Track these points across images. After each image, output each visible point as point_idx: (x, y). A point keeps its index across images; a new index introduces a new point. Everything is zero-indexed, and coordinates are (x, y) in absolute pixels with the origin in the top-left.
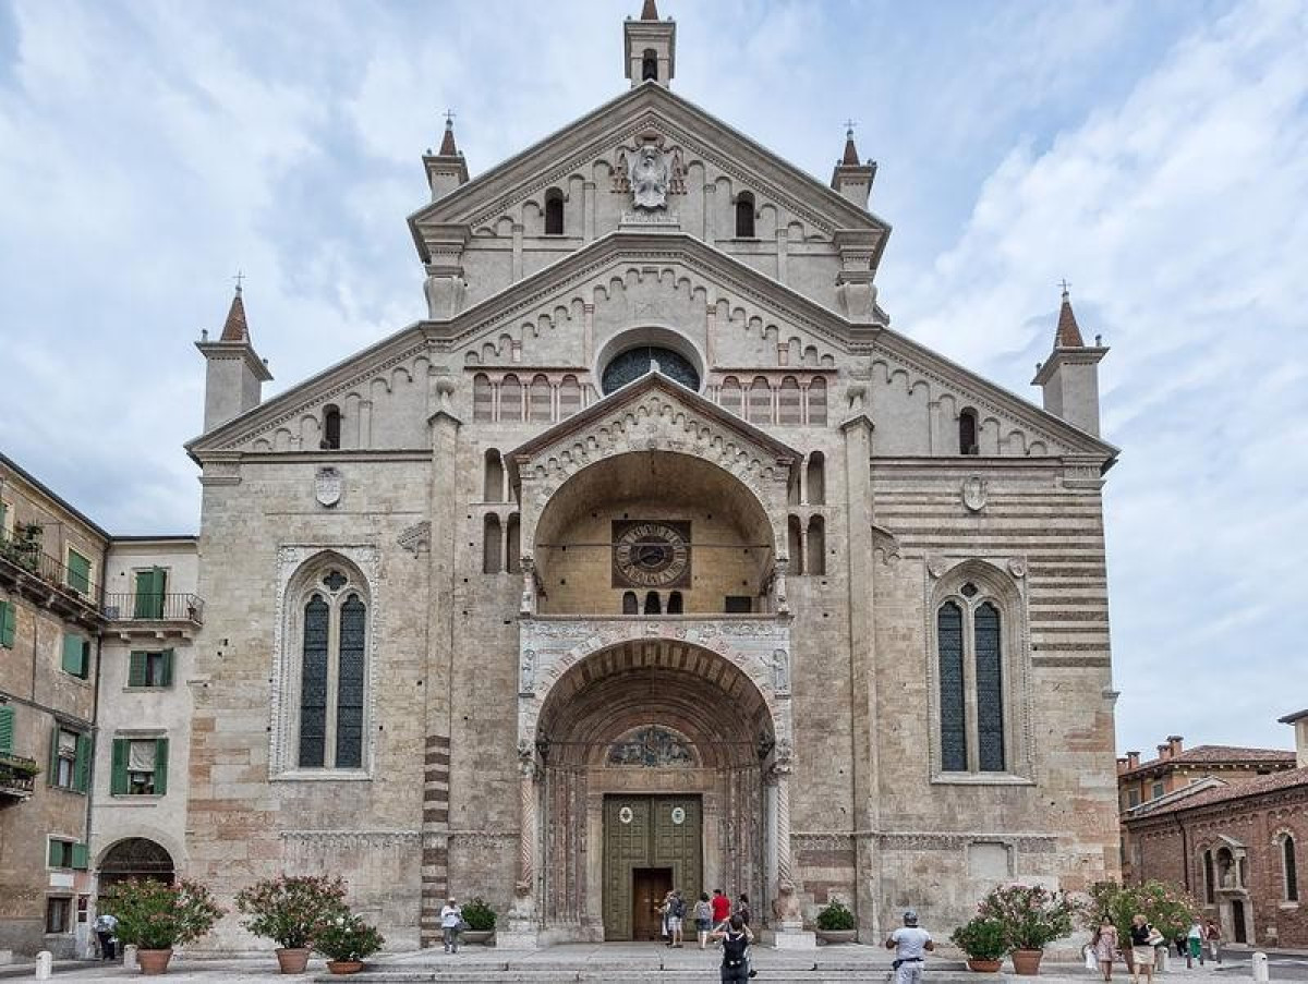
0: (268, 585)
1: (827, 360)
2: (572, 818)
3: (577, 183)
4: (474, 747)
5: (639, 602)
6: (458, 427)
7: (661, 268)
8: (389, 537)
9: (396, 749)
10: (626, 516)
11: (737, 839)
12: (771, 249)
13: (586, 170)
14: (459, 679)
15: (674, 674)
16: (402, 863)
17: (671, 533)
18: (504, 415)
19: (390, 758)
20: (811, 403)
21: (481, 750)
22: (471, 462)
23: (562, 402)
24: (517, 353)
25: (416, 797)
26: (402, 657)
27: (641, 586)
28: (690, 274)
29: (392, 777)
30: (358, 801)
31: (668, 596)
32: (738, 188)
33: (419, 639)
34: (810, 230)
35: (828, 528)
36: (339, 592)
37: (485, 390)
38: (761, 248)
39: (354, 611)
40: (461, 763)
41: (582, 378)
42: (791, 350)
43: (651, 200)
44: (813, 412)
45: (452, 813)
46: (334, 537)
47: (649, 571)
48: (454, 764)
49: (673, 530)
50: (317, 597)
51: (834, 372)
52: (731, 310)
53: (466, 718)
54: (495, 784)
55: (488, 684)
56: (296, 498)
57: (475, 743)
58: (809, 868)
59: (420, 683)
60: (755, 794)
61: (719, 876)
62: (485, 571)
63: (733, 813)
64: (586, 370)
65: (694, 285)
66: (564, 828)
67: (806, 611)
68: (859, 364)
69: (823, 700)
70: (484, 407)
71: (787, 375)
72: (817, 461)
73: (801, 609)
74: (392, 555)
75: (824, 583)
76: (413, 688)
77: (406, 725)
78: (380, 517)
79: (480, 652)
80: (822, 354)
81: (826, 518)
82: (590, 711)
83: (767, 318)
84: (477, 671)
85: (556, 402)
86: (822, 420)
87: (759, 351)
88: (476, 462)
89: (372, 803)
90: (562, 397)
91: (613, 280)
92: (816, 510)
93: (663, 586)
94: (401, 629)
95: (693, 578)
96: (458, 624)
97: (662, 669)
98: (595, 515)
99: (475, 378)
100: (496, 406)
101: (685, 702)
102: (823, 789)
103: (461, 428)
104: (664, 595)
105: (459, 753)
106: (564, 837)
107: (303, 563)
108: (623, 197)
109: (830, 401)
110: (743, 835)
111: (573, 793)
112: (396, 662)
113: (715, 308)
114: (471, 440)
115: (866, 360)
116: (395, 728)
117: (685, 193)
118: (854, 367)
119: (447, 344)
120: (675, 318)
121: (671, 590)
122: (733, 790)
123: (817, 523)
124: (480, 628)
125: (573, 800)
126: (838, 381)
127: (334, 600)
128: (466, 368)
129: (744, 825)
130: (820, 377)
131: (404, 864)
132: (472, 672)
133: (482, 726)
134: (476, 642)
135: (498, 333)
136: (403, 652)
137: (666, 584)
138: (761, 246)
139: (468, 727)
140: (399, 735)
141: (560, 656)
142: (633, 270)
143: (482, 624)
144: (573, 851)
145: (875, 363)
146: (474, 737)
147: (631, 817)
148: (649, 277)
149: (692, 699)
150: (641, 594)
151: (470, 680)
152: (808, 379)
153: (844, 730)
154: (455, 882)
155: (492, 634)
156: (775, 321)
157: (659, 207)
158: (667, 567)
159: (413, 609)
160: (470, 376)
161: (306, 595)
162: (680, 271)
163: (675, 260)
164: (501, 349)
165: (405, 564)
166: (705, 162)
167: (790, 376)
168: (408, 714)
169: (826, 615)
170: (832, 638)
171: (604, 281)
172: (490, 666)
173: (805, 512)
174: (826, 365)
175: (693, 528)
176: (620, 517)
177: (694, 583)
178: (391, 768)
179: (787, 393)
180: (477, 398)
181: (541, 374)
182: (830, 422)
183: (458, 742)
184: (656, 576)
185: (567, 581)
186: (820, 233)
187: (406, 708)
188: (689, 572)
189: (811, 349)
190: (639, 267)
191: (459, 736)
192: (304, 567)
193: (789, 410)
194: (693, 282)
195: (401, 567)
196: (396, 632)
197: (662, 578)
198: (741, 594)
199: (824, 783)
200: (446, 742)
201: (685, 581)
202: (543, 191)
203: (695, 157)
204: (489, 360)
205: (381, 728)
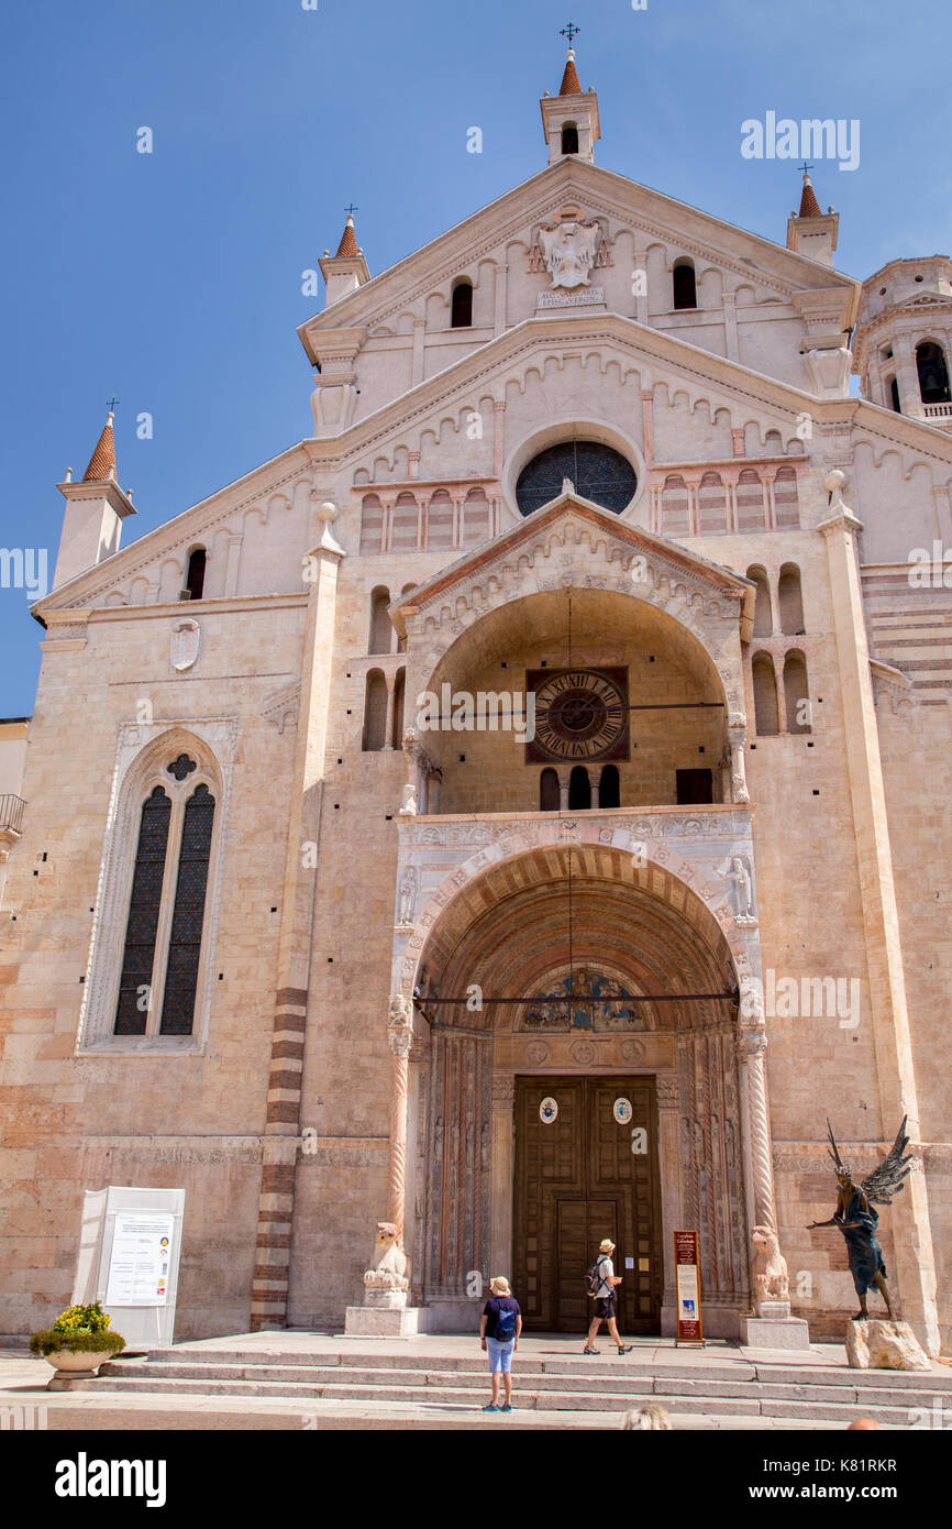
0: (103, 777)
1: (794, 445)
2: (469, 1116)
3: (487, 268)
4: (339, 1004)
5: (561, 782)
6: (340, 562)
7: (584, 352)
8: (251, 707)
9: (238, 1008)
10: (544, 664)
11: (707, 1152)
12: (717, 319)
13: (498, 254)
14: (324, 902)
15: (607, 888)
16: (234, 1188)
17: (603, 684)
18: (397, 541)
19: (229, 1021)
20: (777, 500)
21: (348, 1008)
22: (355, 605)
23: (466, 522)
24: (415, 467)
25: (259, 1080)
26: (254, 872)
27: (564, 759)
28: (619, 357)
29: (229, 1050)
30: (183, 1088)
31: (600, 771)
32: (674, 253)
33: (277, 845)
34: (762, 293)
35: (810, 666)
36: (184, 783)
37: (374, 513)
38: (705, 319)
39: (202, 806)
40: (320, 1028)
41: (490, 490)
42: (747, 437)
43: (571, 278)
44: (780, 512)
45: (305, 1109)
46: (186, 709)
47: (574, 737)
48: (312, 1031)
49: (604, 679)
50: (159, 791)
51: (803, 460)
52: (671, 396)
53: (331, 960)
54: (365, 1061)
55: (360, 909)
56: (147, 663)
57: (341, 998)
58: (816, 1204)
59: (274, 910)
60: (728, 1076)
61: (685, 1215)
62: (365, 748)
63: (700, 1107)
64: (495, 481)
65: (624, 369)
66: (457, 1135)
67: (789, 787)
68: (836, 447)
69: (821, 922)
70: (373, 534)
71: (746, 467)
72: (790, 576)
73: (780, 783)
74: (251, 731)
75: (810, 745)
76: (265, 917)
77: (253, 971)
78: (242, 682)
79: (354, 861)
80: (788, 438)
81: (807, 653)
82: (496, 944)
83: (716, 400)
84: (348, 891)
85: (459, 520)
86: (791, 521)
87: (708, 440)
88: (360, 603)
89: (201, 1090)
90: (466, 515)
91: (529, 371)
92: (794, 642)
93: (592, 758)
94: (256, 831)
95: (632, 746)
96: (326, 823)
97: (590, 880)
98: (504, 665)
99: (364, 500)
100: (388, 531)
101: (627, 927)
102: (830, 1067)
103: (345, 563)
104: (595, 770)
105: (320, 1013)
106: (456, 1148)
107: (147, 746)
108: (540, 277)
109: (802, 497)
110: (715, 1144)
111: (471, 1075)
112: (247, 880)
113: (652, 393)
114: (355, 575)
115: (844, 441)
116: (239, 976)
117: (612, 266)
118: (830, 451)
119: (334, 463)
120: (603, 409)
121: (603, 764)
122: (699, 1069)
123: (795, 661)
124: (355, 828)
125: (471, 1087)
126: (811, 470)
127: (179, 793)
128: (355, 489)
129: (715, 1126)
130: (787, 469)
131: (236, 1188)
132: (341, 891)
133: (351, 971)
134: (349, 847)
135: (392, 445)
136: (256, 865)
137: (598, 754)
138: (704, 316)
139: (332, 974)
140: (243, 987)
141: (448, 874)
142: (552, 358)
143: (358, 822)
144: (470, 1172)
145: (857, 443)
146: (340, 987)
147: (555, 1114)
148: (572, 364)
149: (637, 924)
150: (564, 771)
151: (337, 902)
152: (772, 471)
153: (854, 969)
154: (304, 1221)
155: (370, 835)
156: (726, 403)
157: (581, 285)
158: (597, 730)
159: (272, 803)
160: (358, 498)
161: (145, 789)
162: (608, 355)
163: (599, 342)
164: (396, 462)
165: (267, 742)
166: (633, 230)
167: (749, 471)
168: (257, 955)
169: (816, 793)
170: (828, 825)
171: (518, 373)
172: (365, 881)
173: (777, 644)
174: (794, 452)
175: (632, 677)
176: (537, 666)
177: (633, 752)
178: (229, 1036)
179: (745, 490)
180: (365, 524)
181: (440, 490)
182: (804, 523)
183: (319, 994)
184: (582, 744)
185: (468, 757)
186: (776, 295)
187: (254, 946)
188: (627, 737)
189: (773, 433)
190: (559, 354)
191: (320, 988)
192: (147, 752)
193: (752, 511)
194: (623, 365)
195: (263, 745)
196: (250, 837)
197: (592, 747)
198: (697, 766)
199: (831, 1058)
200: (302, 997)
201: (621, 751)
202: (450, 280)
203: (623, 226)
204: (382, 477)
205: (221, 977)
